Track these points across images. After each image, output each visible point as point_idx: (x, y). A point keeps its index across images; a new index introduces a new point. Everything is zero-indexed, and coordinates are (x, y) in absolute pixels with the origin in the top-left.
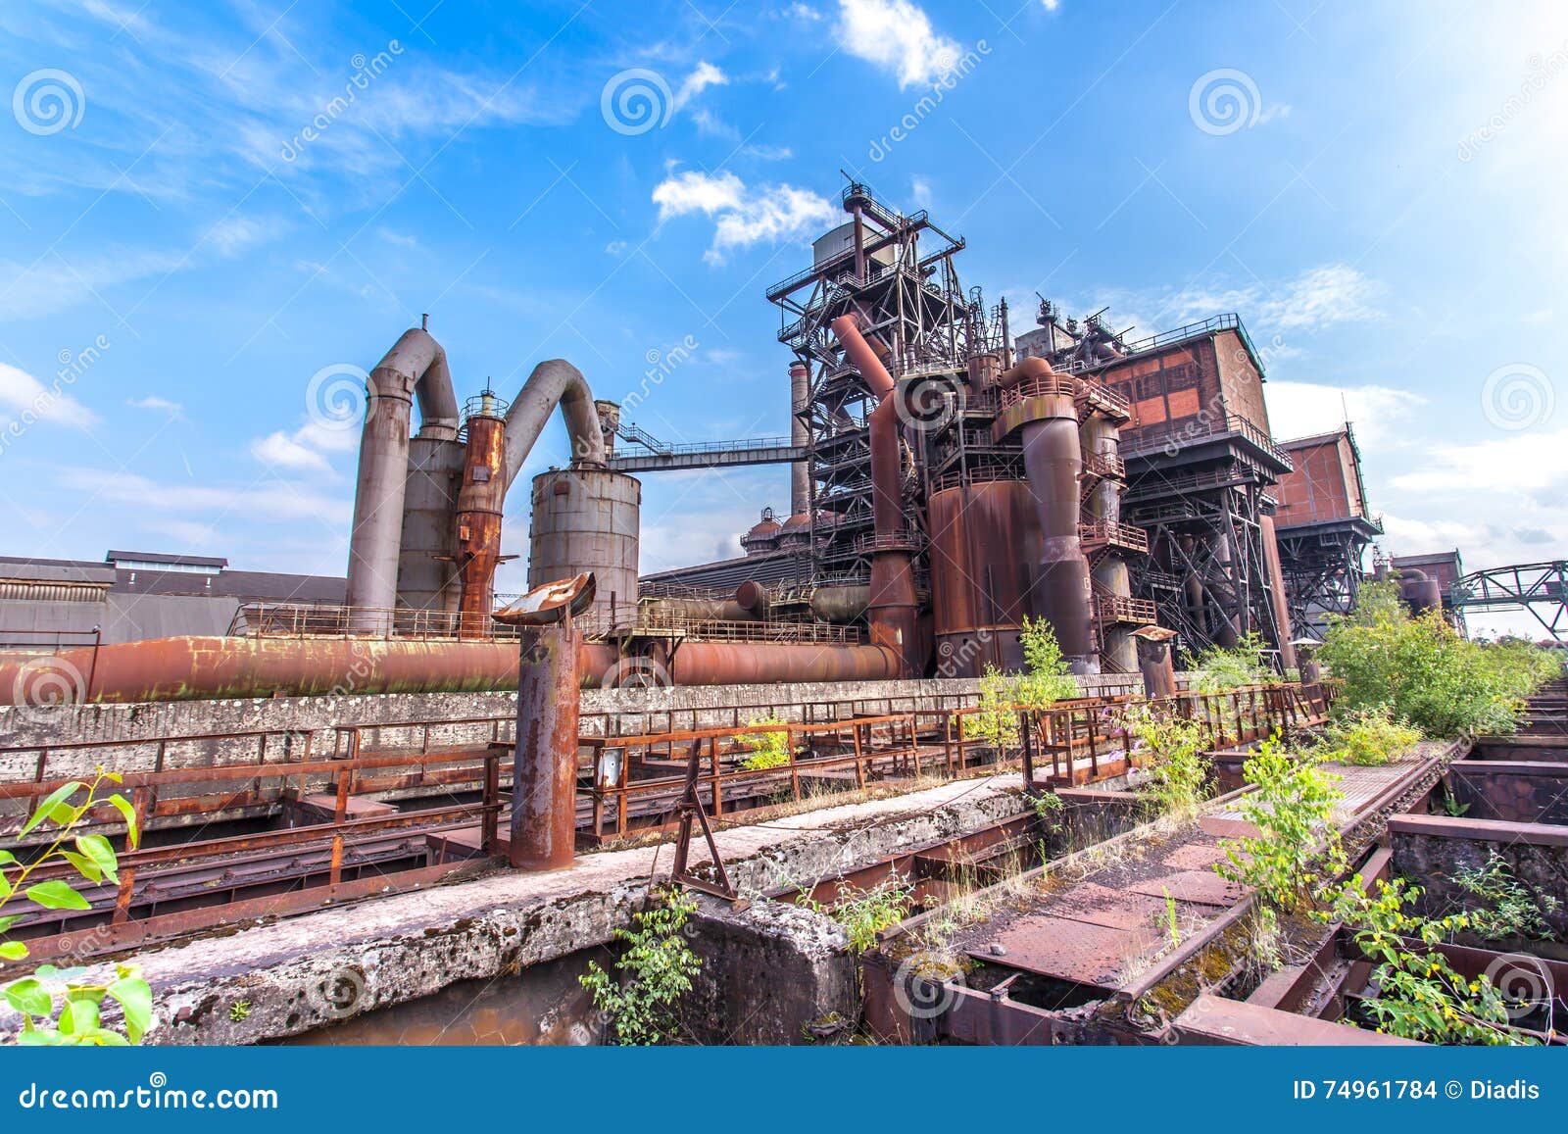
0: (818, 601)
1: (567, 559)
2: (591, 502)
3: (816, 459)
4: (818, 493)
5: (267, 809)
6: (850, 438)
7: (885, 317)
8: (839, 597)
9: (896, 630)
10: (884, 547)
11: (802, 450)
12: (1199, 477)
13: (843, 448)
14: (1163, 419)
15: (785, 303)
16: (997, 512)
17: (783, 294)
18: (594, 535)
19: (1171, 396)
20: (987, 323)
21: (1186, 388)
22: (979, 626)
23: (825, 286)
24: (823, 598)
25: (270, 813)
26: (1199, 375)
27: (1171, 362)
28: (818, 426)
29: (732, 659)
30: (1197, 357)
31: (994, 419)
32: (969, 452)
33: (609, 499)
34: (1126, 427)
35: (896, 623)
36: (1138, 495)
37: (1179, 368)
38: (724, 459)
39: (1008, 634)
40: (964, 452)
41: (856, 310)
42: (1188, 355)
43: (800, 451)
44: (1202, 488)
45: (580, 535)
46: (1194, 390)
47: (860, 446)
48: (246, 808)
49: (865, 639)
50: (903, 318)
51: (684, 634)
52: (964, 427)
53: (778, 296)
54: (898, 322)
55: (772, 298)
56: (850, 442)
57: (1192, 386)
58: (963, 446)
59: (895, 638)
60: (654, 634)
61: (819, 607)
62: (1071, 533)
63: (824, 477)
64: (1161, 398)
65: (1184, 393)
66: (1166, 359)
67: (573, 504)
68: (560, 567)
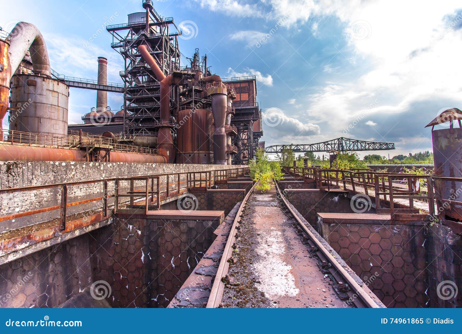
0: (137, 140)
1: (35, 114)
2: (48, 92)
3: (127, 93)
4: (127, 105)
5: (107, 222)
6: (141, 88)
7: (157, 50)
8: (144, 140)
9: (167, 151)
10: (165, 125)
11: (122, 89)
12: (245, 117)
13: (138, 91)
14: (239, 100)
15: (115, 34)
16: (202, 118)
17: (114, 30)
18: (50, 106)
19: (241, 94)
20: (200, 61)
21: (245, 93)
22: (195, 151)
23: (132, 32)
24: (138, 140)
25: (109, 223)
26: (249, 90)
27: (243, 85)
28: (128, 82)
29: (124, 157)
30: (249, 85)
31: (202, 91)
32: (195, 99)
33: (57, 92)
34: (235, 100)
35: (167, 149)
36: (235, 119)
37: (244, 87)
38: (89, 86)
39: (203, 154)
40: (194, 99)
41: (146, 44)
42: (247, 84)
43: (121, 89)
44: (246, 119)
45: (43, 104)
46: (247, 94)
47: (145, 91)
48: (100, 222)
49: (155, 153)
50: (164, 52)
51: (112, 148)
52: (194, 91)
53: (112, 30)
54: (162, 53)
55: (109, 30)
56: (142, 89)
57: (247, 93)
58: (194, 97)
59: (167, 153)
60: (102, 147)
61: (137, 142)
62: (223, 127)
63: (130, 100)
64: (239, 94)
65: (245, 94)
66: (241, 84)
67: (39, 91)
68: (32, 117)
